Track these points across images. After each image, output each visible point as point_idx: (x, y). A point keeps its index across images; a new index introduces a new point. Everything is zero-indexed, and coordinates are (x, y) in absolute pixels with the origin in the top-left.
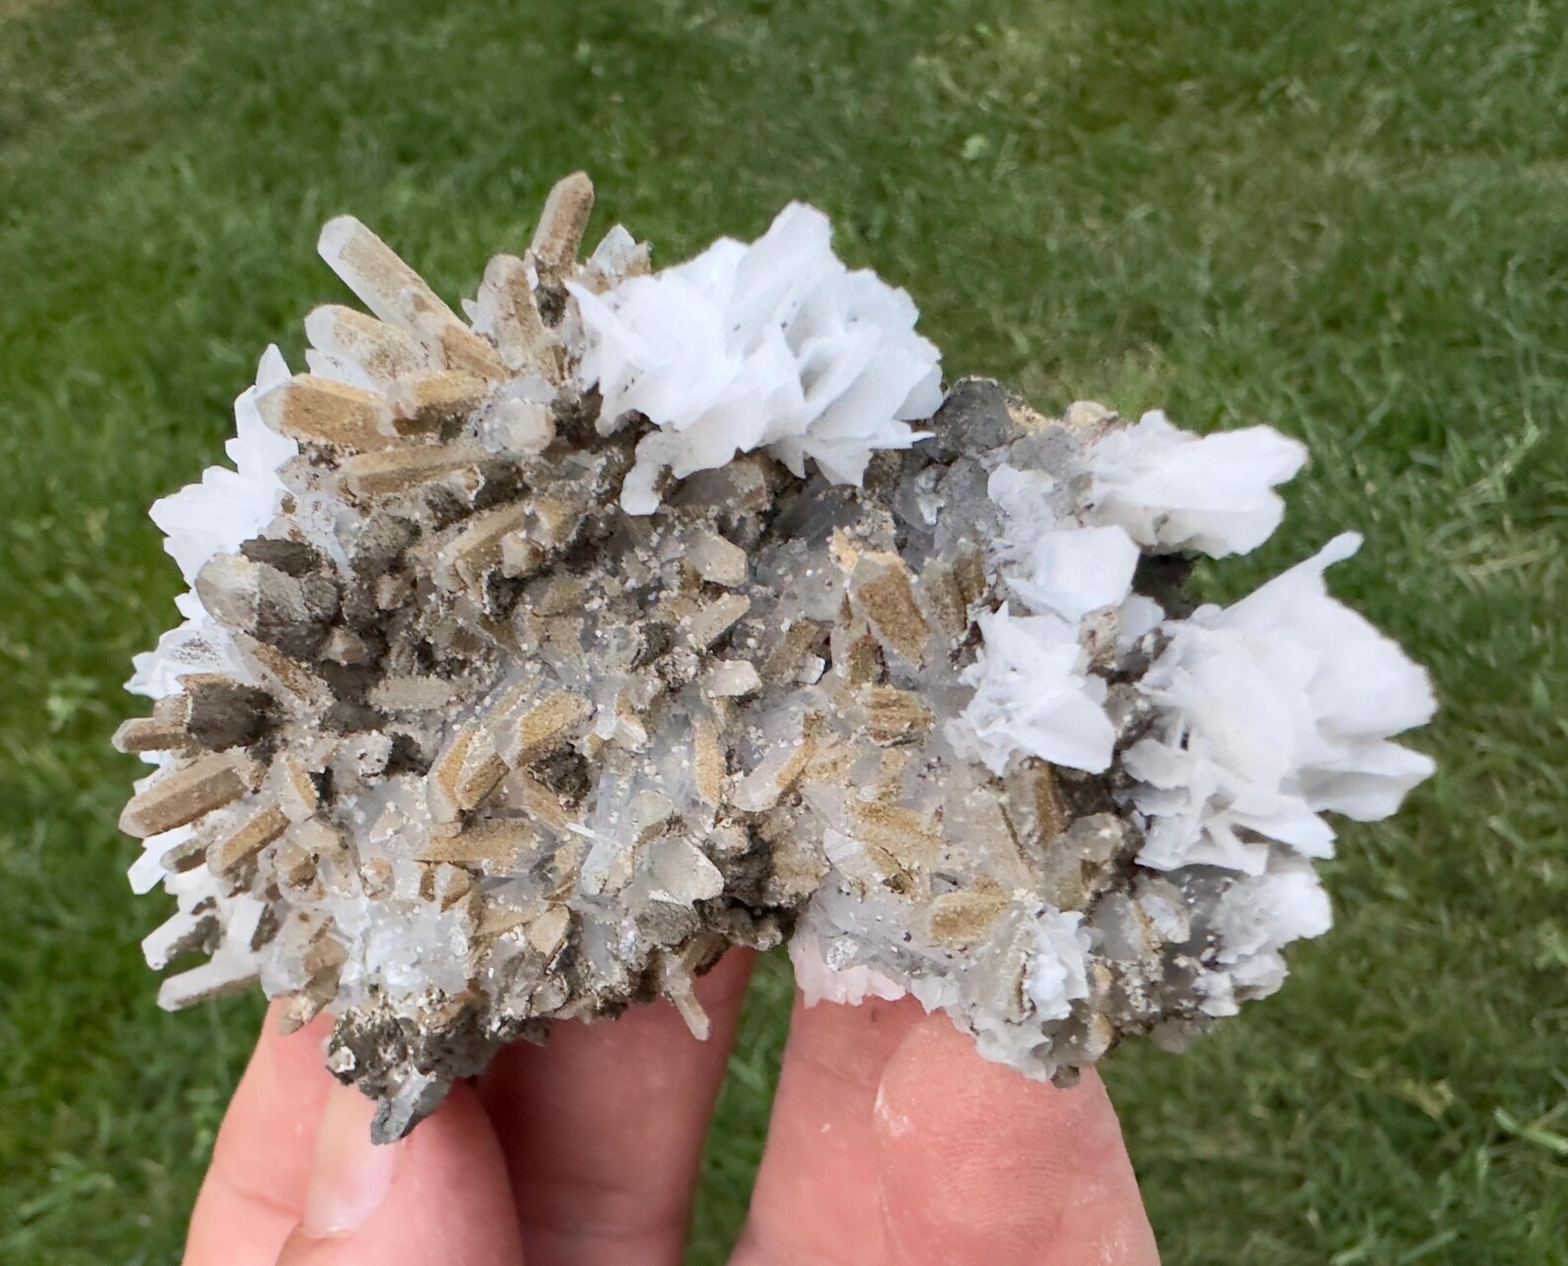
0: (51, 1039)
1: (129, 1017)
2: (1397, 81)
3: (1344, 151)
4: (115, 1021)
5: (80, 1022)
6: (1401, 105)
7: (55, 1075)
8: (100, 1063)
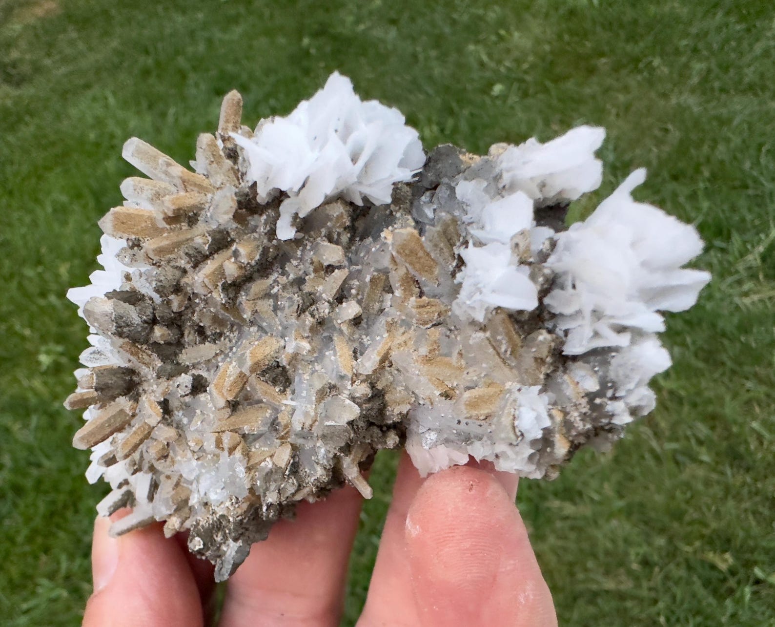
0: (38, 522)
1: (76, 512)
2: (707, 59)
3: (681, 93)
4: (69, 514)
5: (52, 514)
6: (709, 71)
7: (39, 540)
8: (62, 534)
